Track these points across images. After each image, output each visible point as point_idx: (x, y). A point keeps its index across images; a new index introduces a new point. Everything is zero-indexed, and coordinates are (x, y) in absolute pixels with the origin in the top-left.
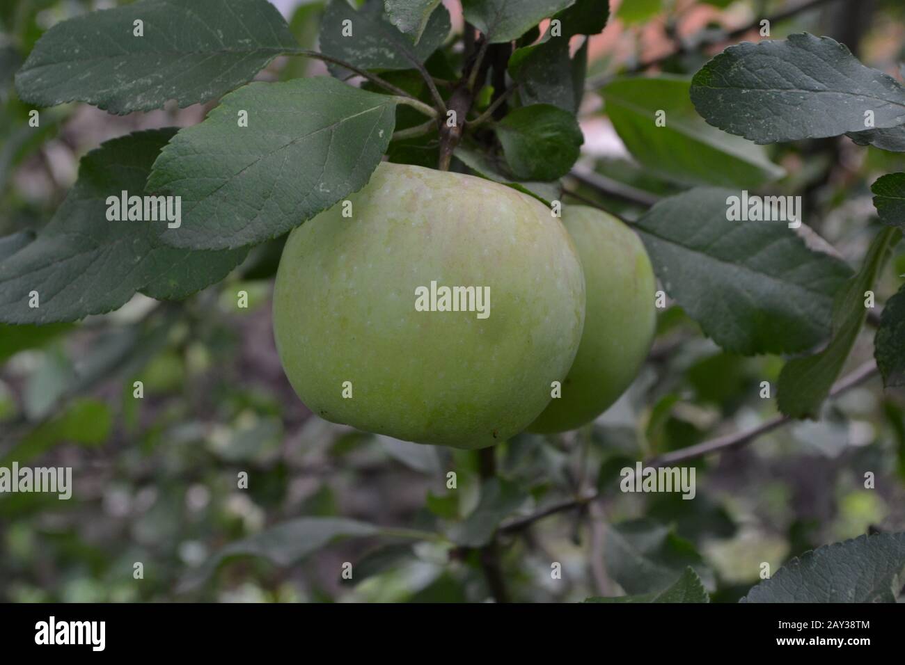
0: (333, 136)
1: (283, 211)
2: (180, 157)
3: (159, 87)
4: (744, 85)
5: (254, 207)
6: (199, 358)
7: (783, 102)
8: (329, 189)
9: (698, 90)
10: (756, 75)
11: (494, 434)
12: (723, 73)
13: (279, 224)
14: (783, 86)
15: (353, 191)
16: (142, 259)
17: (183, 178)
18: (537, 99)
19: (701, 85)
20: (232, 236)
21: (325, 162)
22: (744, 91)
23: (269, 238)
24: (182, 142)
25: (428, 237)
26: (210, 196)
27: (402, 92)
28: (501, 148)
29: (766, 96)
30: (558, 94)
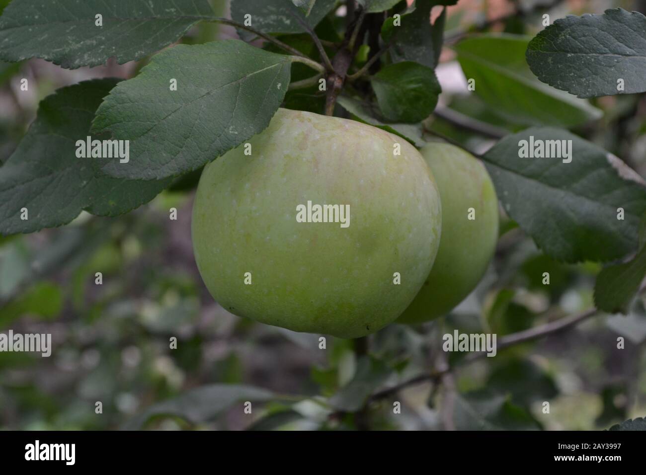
0: (240, 88)
1: (200, 148)
2: (119, 105)
3: (102, 47)
4: (570, 50)
5: (178, 146)
6: (133, 248)
7: (600, 64)
8: (237, 131)
9: (533, 54)
10: (579, 42)
11: (368, 326)
12: (552, 40)
13: (197, 159)
14: (601, 51)
15: (256, 133)
16: (87, 183)
17: (121, 122)
18: (404, 57)
19: (534, 49)
20: (159, 169)
21: (233, 110)
22: (569, 55)
23: (189, 170)
24: (120, 93)
25: (316, 170)
26: (142, 137)
27: (296, 52)
28: (374, 96)
29: (588, 59)
30: (421, 54)
